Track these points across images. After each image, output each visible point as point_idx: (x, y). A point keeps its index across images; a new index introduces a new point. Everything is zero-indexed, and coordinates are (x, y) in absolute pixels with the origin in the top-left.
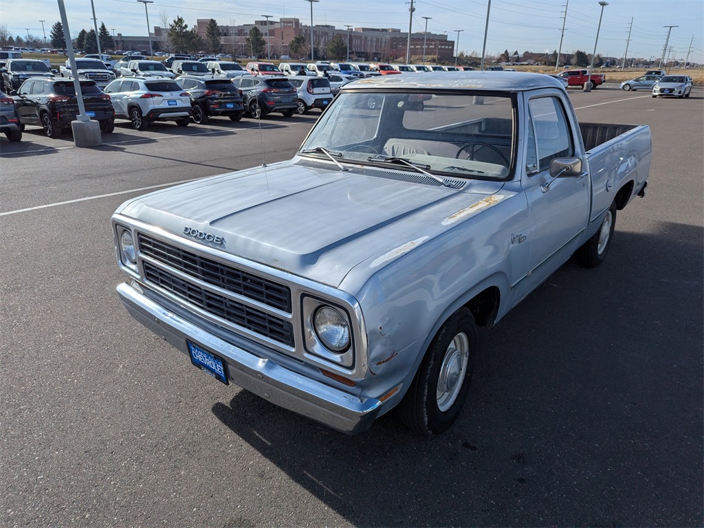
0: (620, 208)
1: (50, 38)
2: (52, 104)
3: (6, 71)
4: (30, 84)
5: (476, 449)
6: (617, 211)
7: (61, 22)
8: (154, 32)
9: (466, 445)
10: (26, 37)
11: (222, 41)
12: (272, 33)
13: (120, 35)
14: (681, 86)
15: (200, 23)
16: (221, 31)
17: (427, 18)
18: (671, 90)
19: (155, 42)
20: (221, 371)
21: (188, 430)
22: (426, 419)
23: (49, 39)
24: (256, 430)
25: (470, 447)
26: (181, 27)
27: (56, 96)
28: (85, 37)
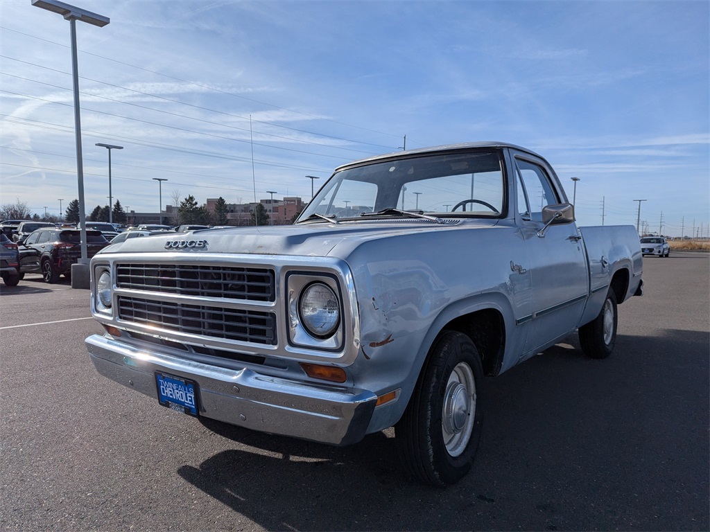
0: (620, 301)
1: (66, 213)
2: (56, 251)
3: (17, 233)
4: (37, 234)
5: (493, 501)
6: (618, 305)
7: (78, 199)
8: (165, 210)
9: (481, 497)
10: (43, 215)
11: (229, 216)
12: (275, 209)
13: (132, 212)
14: (659, 246)
15: (209, 201)
16: (228, 208)
17: (417, 194)
18: (651, 250)
19: (166, 218)
20: (191, 401)
21: (146, 489)
22: (431, 452)
23: (64, 214)
24: (228, 488)
25: (485, 499)
26: (191, 204)
27: (60, 243)
28: (100, 212)
